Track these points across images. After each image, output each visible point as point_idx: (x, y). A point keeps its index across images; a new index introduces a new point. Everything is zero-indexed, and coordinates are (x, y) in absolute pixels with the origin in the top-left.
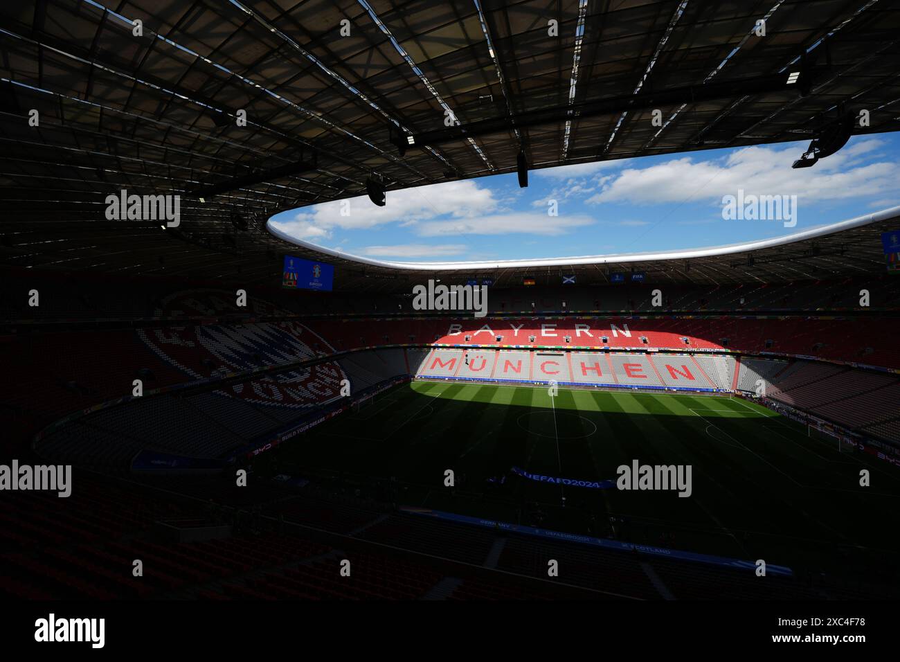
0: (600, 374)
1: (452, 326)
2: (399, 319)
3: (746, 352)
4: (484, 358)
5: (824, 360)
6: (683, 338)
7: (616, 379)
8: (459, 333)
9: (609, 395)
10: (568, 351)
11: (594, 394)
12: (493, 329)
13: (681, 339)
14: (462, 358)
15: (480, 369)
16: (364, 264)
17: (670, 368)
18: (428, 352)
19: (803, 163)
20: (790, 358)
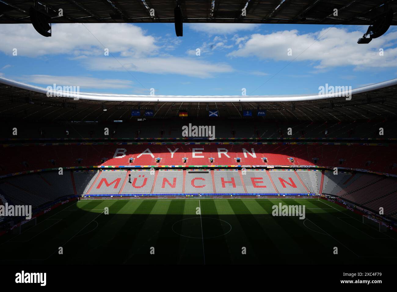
0: (234, 186)
1: (118, 150)
2: (66, 144)
3: (328, 167)
4: (145, 177)
5: (372, 172)
6: (290, 159)
7: (245, 189)
8: (124, 156)
9: (240, 202)
10: (212, 169)
11: (231, 202)
12: (153, 152)
13: (288, 158)
14: (126, 178)
15: (142, 186)
16: (28, 91)
17: (282, 180)
18: (95, 173)
19: (363, 41)
20: (353, 171)
